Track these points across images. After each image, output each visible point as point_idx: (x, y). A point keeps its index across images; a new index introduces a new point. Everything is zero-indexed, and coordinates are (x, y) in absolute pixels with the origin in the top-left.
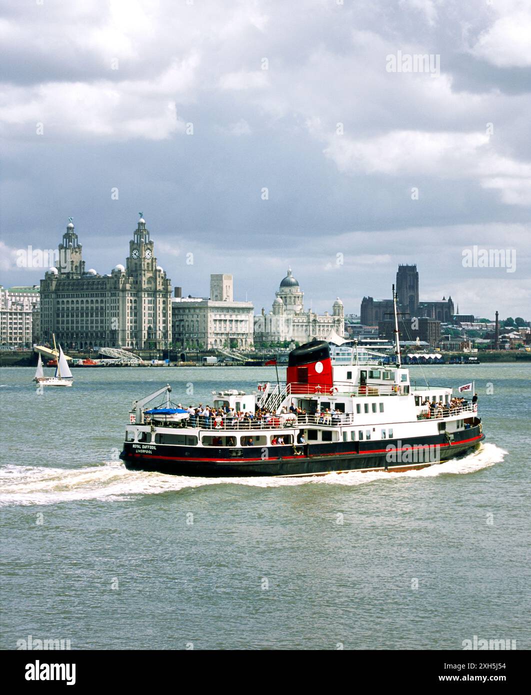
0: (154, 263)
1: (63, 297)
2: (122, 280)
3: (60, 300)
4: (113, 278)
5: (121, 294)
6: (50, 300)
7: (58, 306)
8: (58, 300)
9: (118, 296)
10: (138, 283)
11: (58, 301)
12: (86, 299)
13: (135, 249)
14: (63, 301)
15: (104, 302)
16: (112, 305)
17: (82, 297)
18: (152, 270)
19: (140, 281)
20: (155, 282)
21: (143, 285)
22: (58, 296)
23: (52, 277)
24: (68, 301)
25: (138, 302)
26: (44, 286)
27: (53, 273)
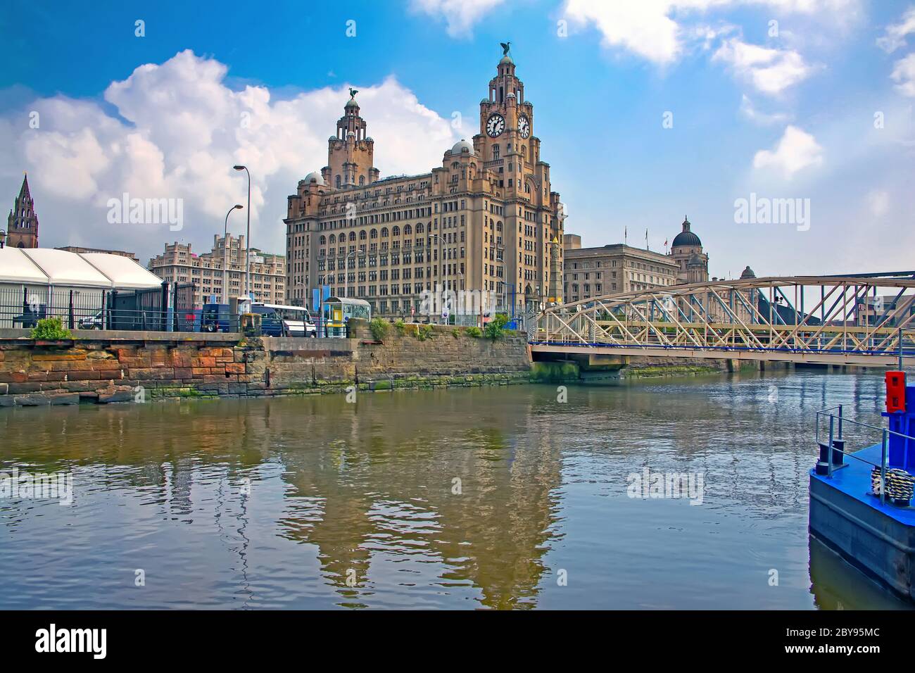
0: (535, 150)
1: (333, 226)
2: (471, 173)
3: (327, 234)
4: (448, 171)
5: (469, 203)
6: (306, 234)
7: (323, 247)
8: (323, 233)
9: (462, 209)
10: (506, 184)
11: (323, 237)
12: (383, 226)
13: (495, 115)
14: (332, 236)
15: (425, 229)
16: (446, 231)
17: (372, 222)
18: (531, 163)
19: (510, 181)
20: (536, 190)
21: (517, 189)
22: (322, 227)
23: (312, 190)
24: (342, 235)
25: (505, 227)
26: (295, 208)
27: (315, 182)
